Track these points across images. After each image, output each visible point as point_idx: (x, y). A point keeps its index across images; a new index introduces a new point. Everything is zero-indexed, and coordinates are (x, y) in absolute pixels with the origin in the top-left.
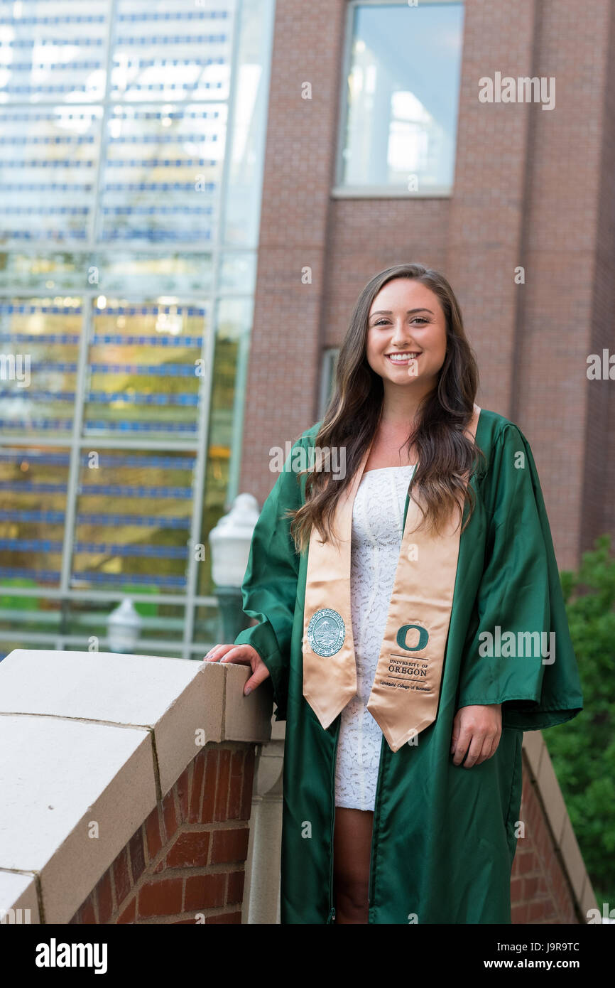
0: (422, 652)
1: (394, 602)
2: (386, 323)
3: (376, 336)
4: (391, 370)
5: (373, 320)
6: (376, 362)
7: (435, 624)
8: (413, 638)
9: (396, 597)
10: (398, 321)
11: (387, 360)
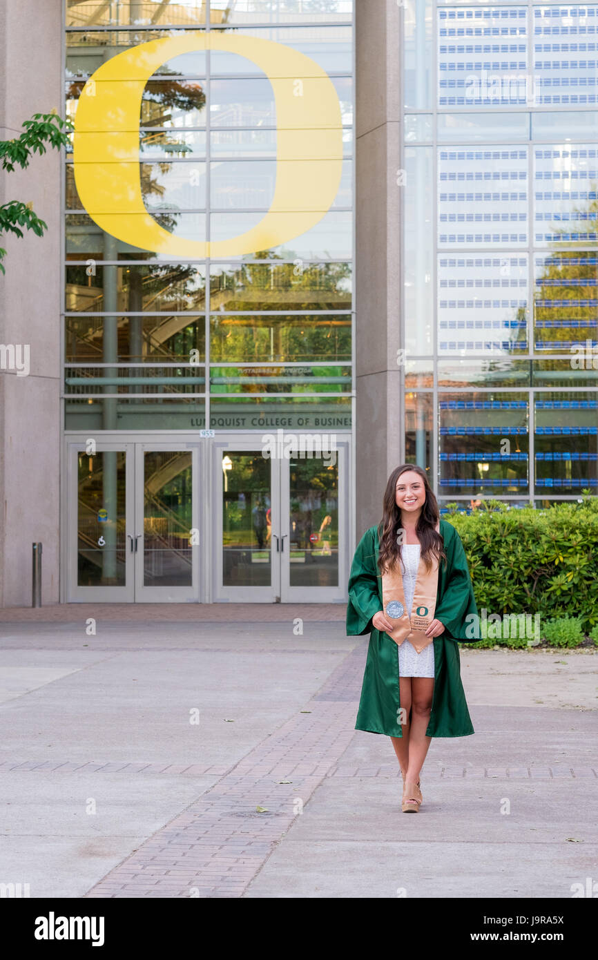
0: (426, 617)
1: (415, 598)
2: (403, 488)
3: (399, 494)
4: (405, 506)
5: (397, 488)
6: (400, 504)
7: (430, 606)
8: (422, 612)
9: (416, 596)
10: (408, 488)
11: (404, 503)
